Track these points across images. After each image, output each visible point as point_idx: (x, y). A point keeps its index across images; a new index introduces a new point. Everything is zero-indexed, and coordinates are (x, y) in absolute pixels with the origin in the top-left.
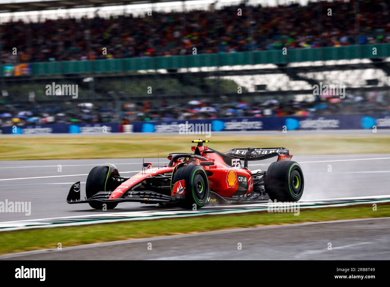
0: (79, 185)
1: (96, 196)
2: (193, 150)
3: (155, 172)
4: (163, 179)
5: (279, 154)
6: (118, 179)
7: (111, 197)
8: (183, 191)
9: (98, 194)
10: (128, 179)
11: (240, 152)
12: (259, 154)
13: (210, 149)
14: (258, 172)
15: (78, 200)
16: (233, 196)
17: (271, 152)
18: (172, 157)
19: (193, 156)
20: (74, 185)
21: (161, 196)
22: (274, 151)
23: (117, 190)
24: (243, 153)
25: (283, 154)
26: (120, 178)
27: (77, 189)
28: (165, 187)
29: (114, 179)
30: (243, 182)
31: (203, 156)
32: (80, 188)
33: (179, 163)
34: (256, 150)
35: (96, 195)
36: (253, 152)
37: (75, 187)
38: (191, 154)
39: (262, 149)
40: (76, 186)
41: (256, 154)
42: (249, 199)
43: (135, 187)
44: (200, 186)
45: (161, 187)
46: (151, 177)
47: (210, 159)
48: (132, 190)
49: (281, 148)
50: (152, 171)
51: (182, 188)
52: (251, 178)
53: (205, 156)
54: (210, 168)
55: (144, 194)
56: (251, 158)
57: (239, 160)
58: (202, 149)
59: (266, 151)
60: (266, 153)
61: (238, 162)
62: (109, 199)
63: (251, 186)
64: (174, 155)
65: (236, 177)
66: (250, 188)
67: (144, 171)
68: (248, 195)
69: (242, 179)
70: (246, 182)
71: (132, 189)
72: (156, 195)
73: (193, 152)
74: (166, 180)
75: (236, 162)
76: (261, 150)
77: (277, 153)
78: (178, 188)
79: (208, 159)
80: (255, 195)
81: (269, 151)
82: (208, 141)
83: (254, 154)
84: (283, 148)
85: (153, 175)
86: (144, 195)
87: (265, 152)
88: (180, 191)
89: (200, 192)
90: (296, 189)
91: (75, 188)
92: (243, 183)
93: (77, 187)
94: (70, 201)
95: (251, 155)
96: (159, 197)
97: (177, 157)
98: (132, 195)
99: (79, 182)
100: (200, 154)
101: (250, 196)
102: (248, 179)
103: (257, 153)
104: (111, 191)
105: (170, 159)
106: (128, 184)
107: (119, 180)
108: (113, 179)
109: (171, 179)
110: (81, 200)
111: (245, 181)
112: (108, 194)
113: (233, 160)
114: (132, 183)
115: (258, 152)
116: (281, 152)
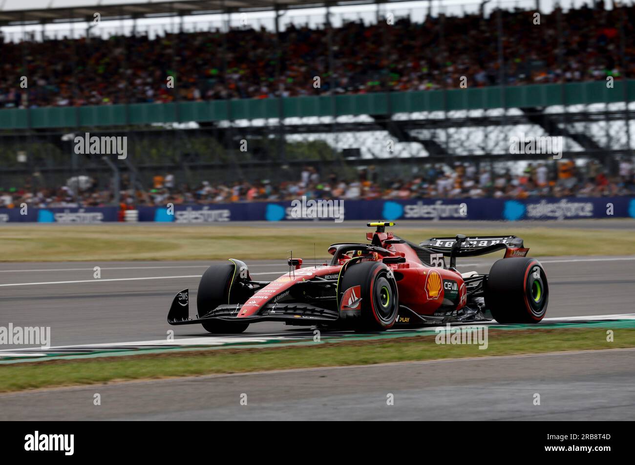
0: (187, 295)
1: (215, 312)
2: (369, 239)
3: (310, 274)
4: (323, 286)
5: (508, 246)
6: (249, 285)
7: (240, 313)
8: (358, 304)
9: (218, 309)
10: (267, 284)
11: (442, 243)
12: (474, 246)
13: (396, 237)
14: (473, 275)
15: (185, 319)
16: (436, 314)
17: (493, 243)
18: (336, 249)
19: (370, 248)
20: (179, 294)
21: (322, 312)
22: (498, 242)
23: (250, 303)
24: (447, 245)
25: (513, 246)
26: (253, 284)
27: (184, 301)
28: (327, 297)
29: (244, 284)
30: (452, 290)
31: (385, 248)
32: (188, 300)
33: (347, 261)
34: (468, 239)
35: (215, 310)
36: (464, 243)
37: (180, 297)
38: (367, 245)
39: (479, 237)
40: (182, 297)
41: (468, 246)
42: (461, 319)
43: (279, 298)
44: (384, 296)
45: (321, 297)
46: (304, 281)
47: (397, 254)
48: (275, 303)
49: (511, 237)
50: (306, 272)
51: (356, 299)
52: (463, 284)
53: (389, 248)
54: (399, 267)
55: (295, 309)
56: (461, 252)
57: (441, 255)
58: (383, 236)
59: (486, 242)
60: (485, 244)
61: (440, 258)
62: (237, 317)
63: (464, 298)
64: (338, 247)
65: (441, 282)
66: (463, 301)
67: (292, 272)
68: (460, 312)
69: (450, 286)
70: (456, 291)
71: (275, 301)
72: (313, 311)
73: (370, 242)
74: (329, 286)
75: (438, 259)
76: (477, 239)
77: (503, 244)
78: (350, 299)
79: (394, 253)
80: (469, 312)
81: (490, 242)
82: (394, 224)
83: (466, 246)
84: (514, 237)
85: (307, 278)
86: (295, 311)
87: (484, 242)
88: (353, 303)
89: (385, 306)
90: (536, 303)
91: (180, 299)
92: (452, 292)
93: (184, 298)
94: (173, 321)
95: (460, 247)
96: (319, 314)
97: (344, 250)
98: (275, 309)
99: (187, 291)
100: (381, 246)
101: (462, 314)
102: (459, 286)
103: (470, 245)
104: (240, 304)
105: (333, 254)
106: (267, 293)
107: (251, 286)
108: (241, 285)
109: (337, 285)
110: (190, 320)
111: (455, 289)
112: (235, 309)
113: (432, 256)
114: (274, 291)
115: (471, 243)
116: (510, 244)
